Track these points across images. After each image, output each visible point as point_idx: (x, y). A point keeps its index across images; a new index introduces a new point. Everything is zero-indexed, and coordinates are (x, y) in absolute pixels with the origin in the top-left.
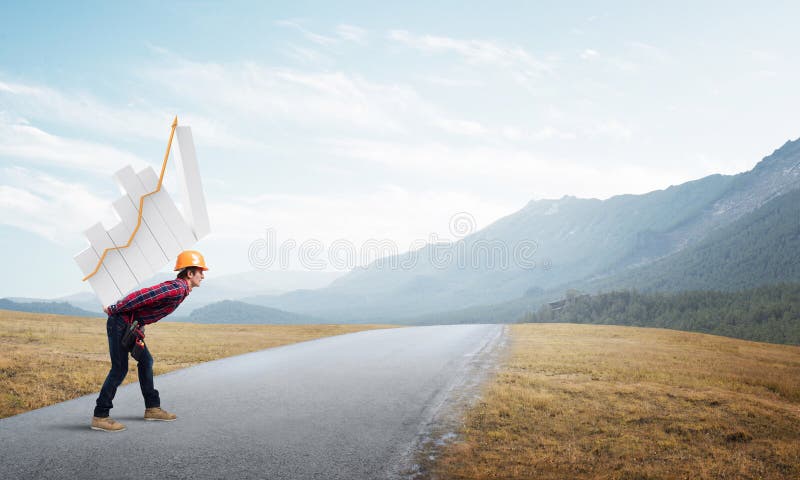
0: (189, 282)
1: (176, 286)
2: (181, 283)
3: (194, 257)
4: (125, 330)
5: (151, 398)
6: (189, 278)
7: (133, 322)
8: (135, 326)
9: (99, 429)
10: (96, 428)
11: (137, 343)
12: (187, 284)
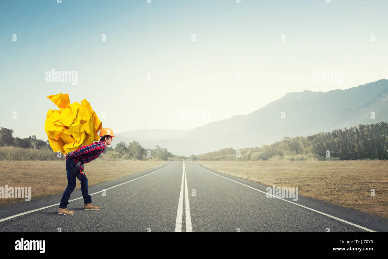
1: (99, 145)
4: (74, 167)
6: (106, 141)
7: (78, 162)
8: (79, 164)
9: (62, 214)
10: (60, 214)
11: (80, 172)
12: (105, 144)
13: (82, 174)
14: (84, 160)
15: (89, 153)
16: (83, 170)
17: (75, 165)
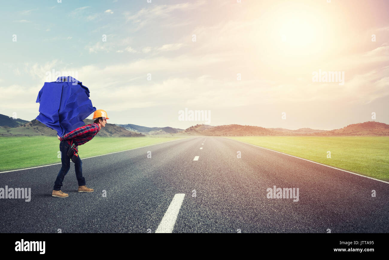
0: (100, 125)
1: (93, 127)
2: (96, 125)
3: (102, 112)
4: (68, 148)
5: (81, 181)
6: (100, 123)
7: (72, 144)
8: (73, 146)
9: (56, 196)
10: (54, 196)
11: (74, 154)
12: (99, 126)
13: (76, 156)
14: (78, 142)
15: (83, 135)
16: (77, 152)
17: (69, 147)
